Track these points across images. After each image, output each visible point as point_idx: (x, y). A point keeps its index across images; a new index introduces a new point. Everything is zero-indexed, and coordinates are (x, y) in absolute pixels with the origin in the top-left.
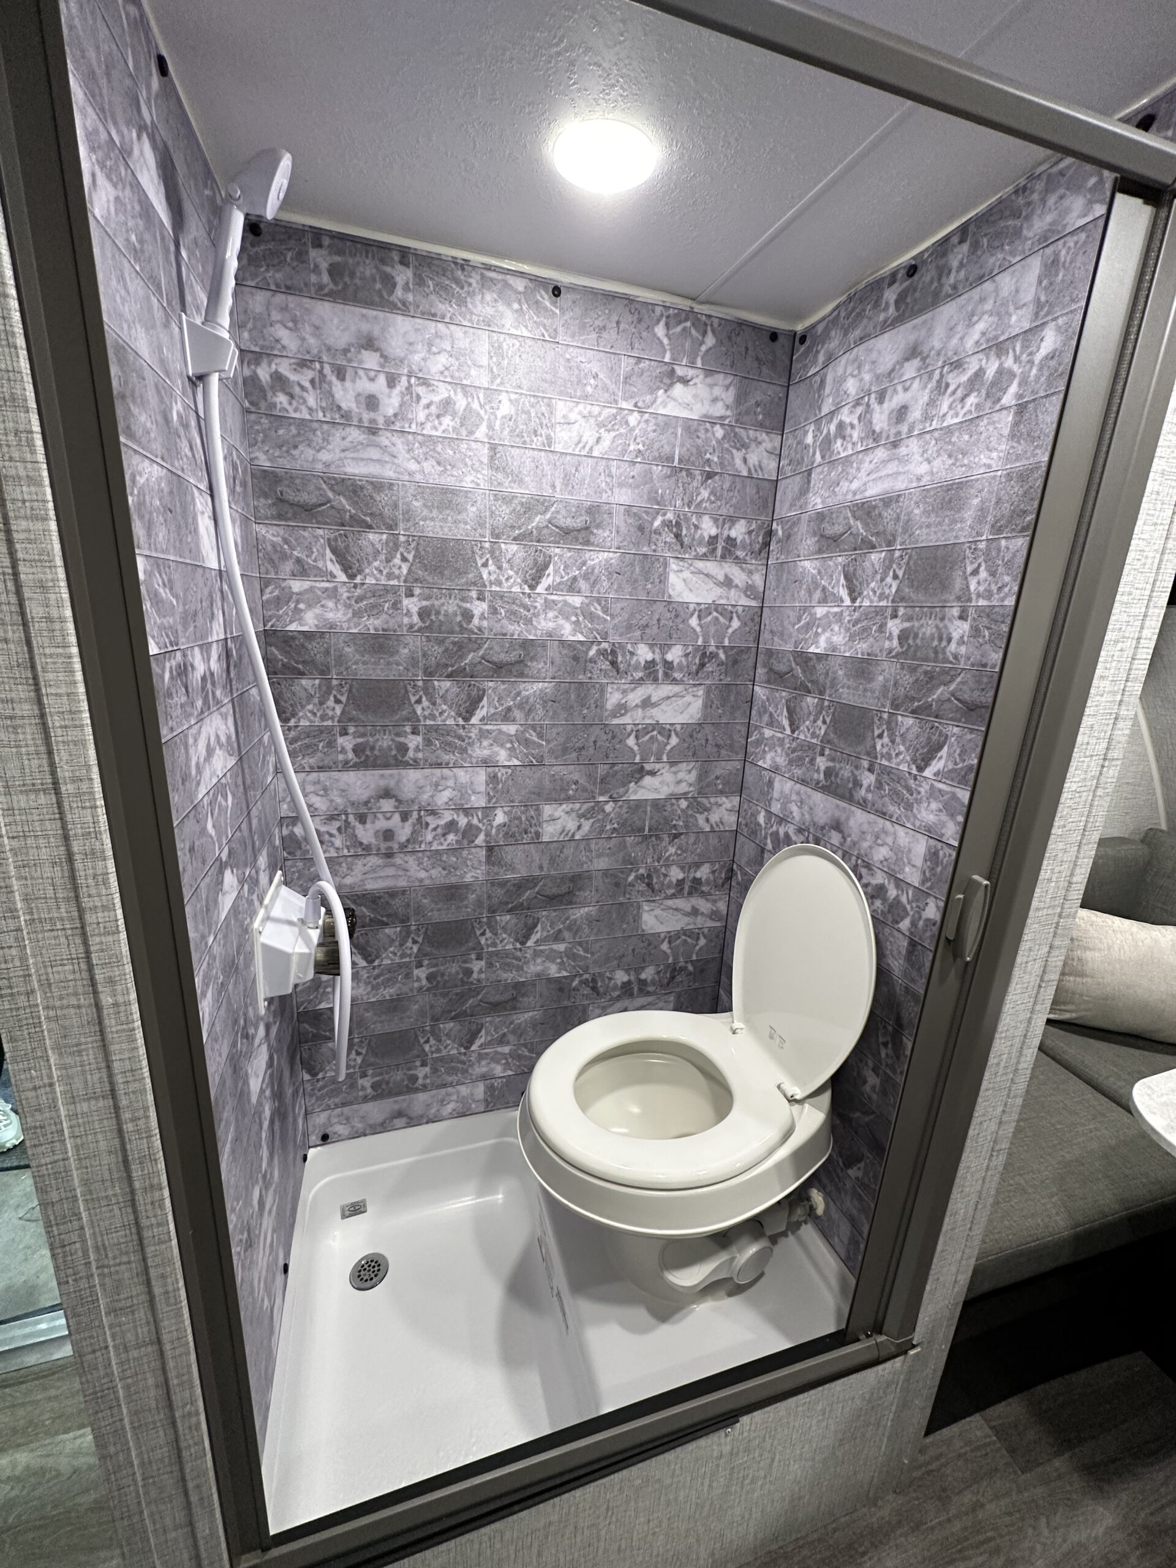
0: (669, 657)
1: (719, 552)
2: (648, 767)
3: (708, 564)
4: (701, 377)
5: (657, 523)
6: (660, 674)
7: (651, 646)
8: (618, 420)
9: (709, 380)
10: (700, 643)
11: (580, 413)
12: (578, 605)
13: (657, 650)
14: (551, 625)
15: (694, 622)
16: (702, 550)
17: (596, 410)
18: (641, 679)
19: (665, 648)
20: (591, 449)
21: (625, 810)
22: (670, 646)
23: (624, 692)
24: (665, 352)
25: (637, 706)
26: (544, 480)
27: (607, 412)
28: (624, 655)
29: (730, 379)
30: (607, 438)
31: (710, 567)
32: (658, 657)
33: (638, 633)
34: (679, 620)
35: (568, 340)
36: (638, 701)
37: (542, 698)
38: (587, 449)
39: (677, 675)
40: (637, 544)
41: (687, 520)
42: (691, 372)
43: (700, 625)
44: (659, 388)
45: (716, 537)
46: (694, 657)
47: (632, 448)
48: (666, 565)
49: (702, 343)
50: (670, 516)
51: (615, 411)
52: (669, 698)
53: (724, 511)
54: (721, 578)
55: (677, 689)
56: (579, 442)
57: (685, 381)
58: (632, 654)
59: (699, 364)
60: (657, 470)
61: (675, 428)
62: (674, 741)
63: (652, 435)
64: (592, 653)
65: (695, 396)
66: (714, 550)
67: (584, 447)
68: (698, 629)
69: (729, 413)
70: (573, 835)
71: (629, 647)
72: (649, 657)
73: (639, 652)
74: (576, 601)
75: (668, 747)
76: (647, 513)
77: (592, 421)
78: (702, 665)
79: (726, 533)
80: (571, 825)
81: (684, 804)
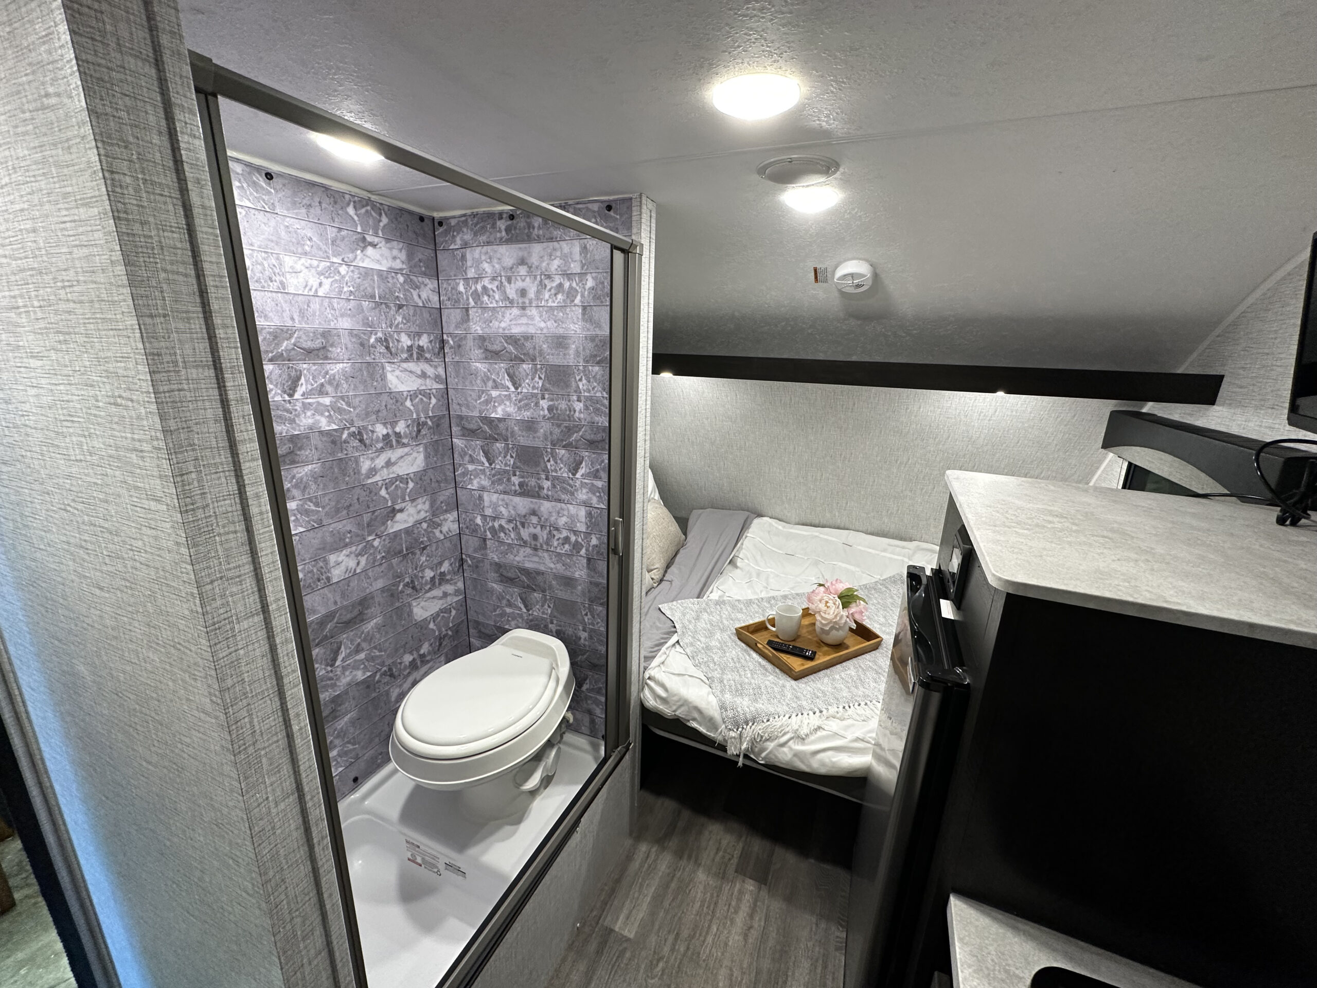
0: (397, 429)
1: (415, 356)
2: (397, 507)
3: (410, 364)
4: (383, 243)
5: (372, 340)
6: (394, 443)
7: (385, 424)
8: (331, 271)
9: (388, 245)
10: (415, 416)
11: (303, 264)
12: (328, 404)
13: (389, 426)
14: (310, 421)
15: (408, 403)
16: (405, 356)
17: (315, 263)
18: (382, 448)
19: (394, 424)
20: (316, 291)
21: (387, 541)
22: (396, 422)
23: (372, 459)
24: (356, 226)
25: (382, 467)
26: (284, 315)
27: (323, 265)
28: (367, 434)
29: (401, 245)
30: (327, 283)
31: (411, 366)
32: (390, 431)
33: (374, 417)
34: (399, 404)
35: (285, 213)
36: (383, 464)
37: (312, 476)
38: (313, 290)
39: (405, 441)
40: (361, 356)
41: (391, 336)
42: (376, 240)
43: (413, 405)
44: (357, 249)
45: (411, 346)
46: (413, 427)
47: (346, 289)
48: (383, 368)
49: (380, 221)
50: (380, 335)
51: (328, 264)
52: (402, 457)
53: (412, 329)
54: (419, 373)
55: (406, 450)
56: (306, 286)
57: (374, 246)
58: (373, 432)
59: (380, 234)
60: (365, 304)
61: (373, 276)
62: (411, 485)
63: (358, 281)
64: (345, 436)
65: (382, 255)
66: (411, 355)
67: (311, 290)
68: (412, 408)
69: (404, 266)
70: (355, 570)
71: (370, 427)
72: (385, 432)
73: (377, 430)
74: (327, 401)
75: (408, 490)
76: (364, 334)
77: (313, 271)
78: (419, 431)
79: (417, 343)
80: (352, 563)
81: (425, 525)
